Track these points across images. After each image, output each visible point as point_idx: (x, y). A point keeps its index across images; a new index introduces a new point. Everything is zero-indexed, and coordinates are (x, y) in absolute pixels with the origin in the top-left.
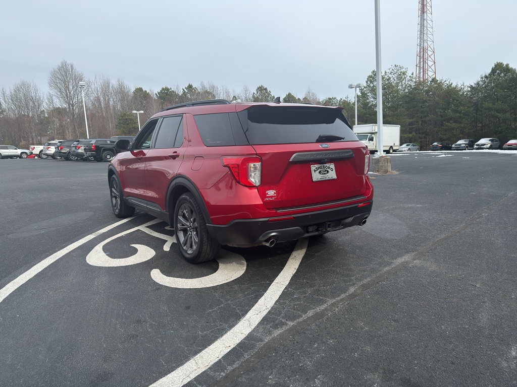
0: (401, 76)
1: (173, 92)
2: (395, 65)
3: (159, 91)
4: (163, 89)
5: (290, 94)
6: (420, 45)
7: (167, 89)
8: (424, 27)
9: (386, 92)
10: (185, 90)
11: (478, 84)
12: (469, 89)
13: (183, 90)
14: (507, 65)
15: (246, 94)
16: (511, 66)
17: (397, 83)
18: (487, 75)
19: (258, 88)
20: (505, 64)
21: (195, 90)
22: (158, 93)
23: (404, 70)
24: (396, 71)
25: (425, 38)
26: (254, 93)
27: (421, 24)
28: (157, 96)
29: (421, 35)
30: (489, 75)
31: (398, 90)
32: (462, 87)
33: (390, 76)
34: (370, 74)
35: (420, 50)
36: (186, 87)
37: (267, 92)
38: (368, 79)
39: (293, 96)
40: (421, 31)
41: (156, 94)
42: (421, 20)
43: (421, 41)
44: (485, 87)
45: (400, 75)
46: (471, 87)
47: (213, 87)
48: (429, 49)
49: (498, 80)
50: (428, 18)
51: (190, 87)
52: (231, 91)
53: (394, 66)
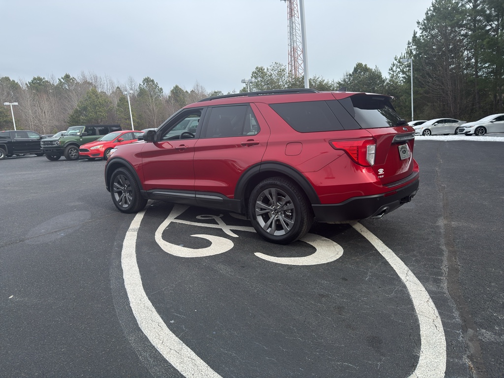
0: (281, 73)
1: (47, 82)
2: (276, 63)
3: (30, 81)
4: (35, 79)
5: (177, 88)
6: (291, 45)
7: (39, 79)
8: (293, 29)
9: (269, 87)
10: (62, 80)
11: (344, 80)
12: (338, 85)
13: (60, 80)
14: (366, 65)
15: (132, 85)
16: (368, 66)
17: (278, 79)
18: (351, 73)
19: (145, 80)
20: (364, 64)
21: (73, 81)
22: (29, 82)
23: (283, 67)
24: (276, 68)
25: (295, 39)
26: (140, 85)
27: (290, 26)
28: (28, 86)
29: (290, 36)
30: (353, 73)
31: (279, 86)
32: (333, 83)
33: (272, 72)
34: (254, 70)
35: (291, 50)
36: (63, 77)
37: (154, 84)
38: (252, 74)
39: (180, 89)
40: (290, 32)
41: (26, 84)
42: (290, 22)
43: (291, 42)
44: (350, 83)
45: (280, 71)
46: (339, 83)
47: (96, 78)
48: (298, 49)
49: (360, 78)
50: (296, 22)
51: (67, 77)
52: (115, 81)
53: (274, 63)
